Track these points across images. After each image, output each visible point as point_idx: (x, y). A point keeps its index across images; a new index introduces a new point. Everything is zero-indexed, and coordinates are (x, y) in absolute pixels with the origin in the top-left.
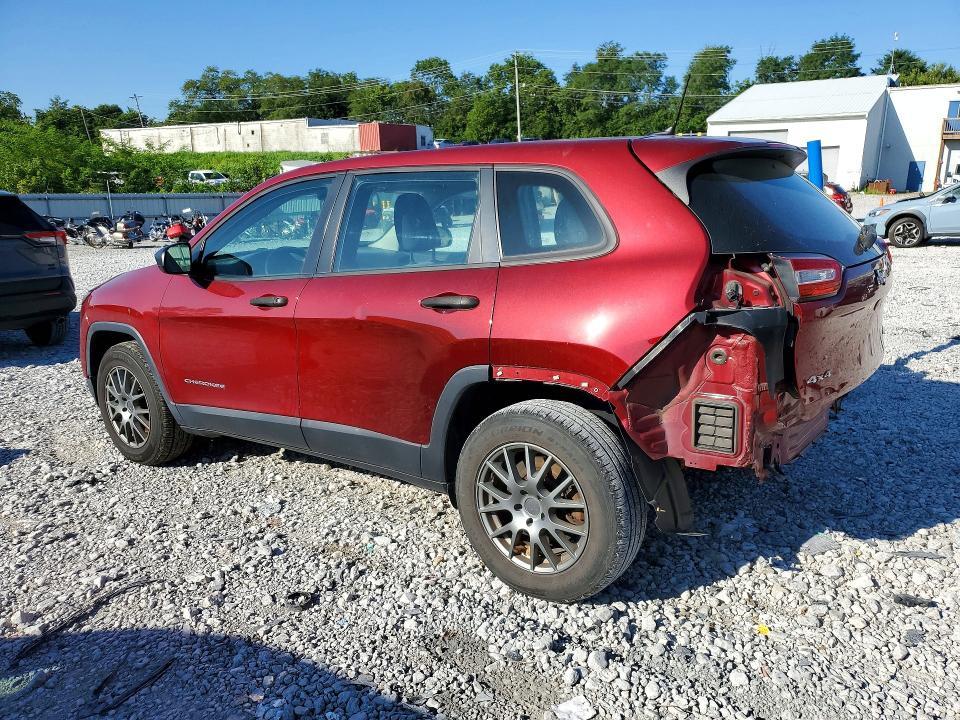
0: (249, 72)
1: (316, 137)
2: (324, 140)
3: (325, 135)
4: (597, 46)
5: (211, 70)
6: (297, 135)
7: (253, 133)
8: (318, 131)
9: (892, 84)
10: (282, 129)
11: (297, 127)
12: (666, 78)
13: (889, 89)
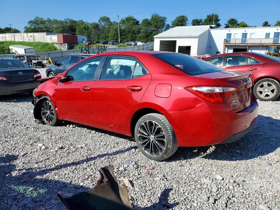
0: (48, 19)
1: (48, 38)
2: (51, 39)
3: (51, 38)
4: (152, 14)
5: (37, 18)
6: (43, 37)
7: (31, 36)
8: (49, 37)
9: (211, 28)
10: (39, 35)
11: (43, 35)
12: (167, 24)
13: (210, 29)
